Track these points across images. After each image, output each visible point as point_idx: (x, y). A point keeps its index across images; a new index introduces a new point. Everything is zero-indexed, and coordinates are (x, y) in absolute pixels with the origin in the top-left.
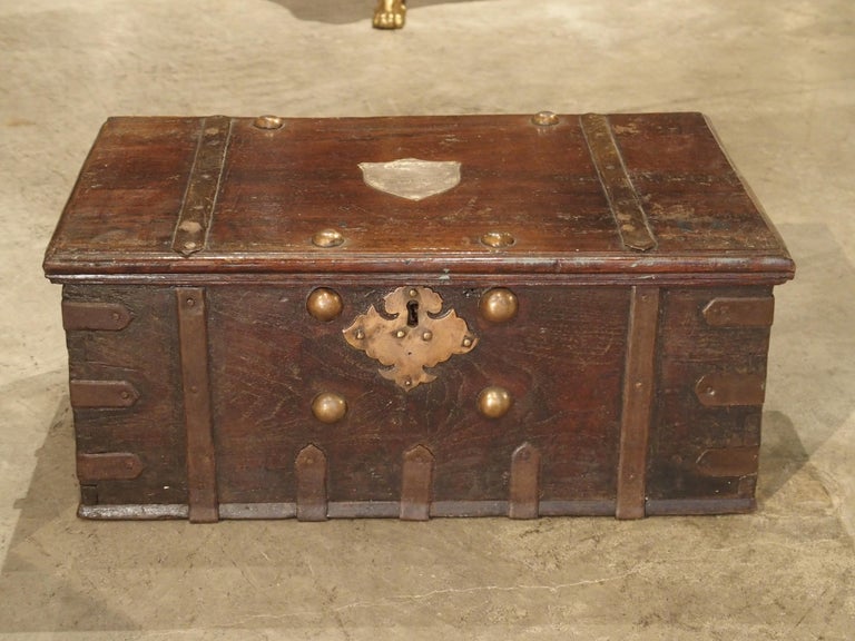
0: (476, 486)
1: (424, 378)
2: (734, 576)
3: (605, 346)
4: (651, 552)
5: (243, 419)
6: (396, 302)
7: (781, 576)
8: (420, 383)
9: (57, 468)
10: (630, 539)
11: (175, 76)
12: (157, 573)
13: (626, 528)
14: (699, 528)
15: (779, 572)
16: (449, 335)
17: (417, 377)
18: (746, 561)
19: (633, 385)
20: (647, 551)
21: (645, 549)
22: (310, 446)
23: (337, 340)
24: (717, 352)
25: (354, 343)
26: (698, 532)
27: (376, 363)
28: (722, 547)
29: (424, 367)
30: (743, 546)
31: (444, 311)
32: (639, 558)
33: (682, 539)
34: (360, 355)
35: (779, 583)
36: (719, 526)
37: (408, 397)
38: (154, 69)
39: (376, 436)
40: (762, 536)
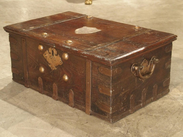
0: (64, 96)
2: (160, 106)
3: (82, 71)
5: (31, 68)
6: (50, 50)
7: (170, 106)
8: (54, 69)
9: (17, 86)
11: (41, 13)
12: (38, 105)
15: (169, 106)
16: (58, 60)
18: (162, 104)
22: (40, 77)
24: (102, 80)
25: (45, 57)
27: (48, 62)
30: (162, 101)
31: (57, 55)
34: (46, 60)
35: (169, 108)
37: (53, 72)
38: (37, 12)
39: (49, 79)
40: (166, 99)
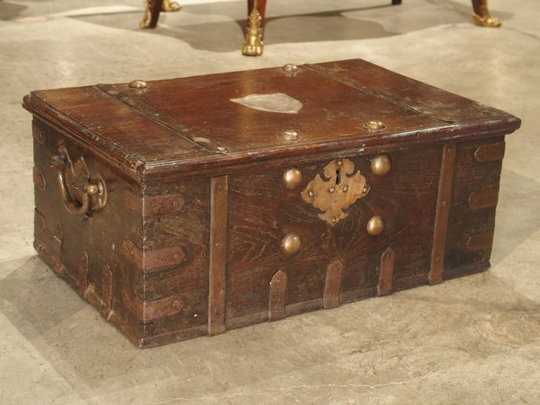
0: (362, 280)
1: (343, 216)
3: (429, 182)
4: (436, 366)
5: (243, 260)
6: (330, 170)
8: (341, 220)
9: (41, 306)
10: (423, 358)
12: (107, 371)
13: (419, 350)
14: (467, 352)
15: (522, 380)
16: (357, 187)
17: (339, 216)
18: (499, 373)
19: (441, 203)
20: (433, 365)
21: (432, 364)
22: (279, 271)
23: (298, 199)
24: (480, 177)
25: (307, 200)
26: (467, 354)
27: (318, 211)
28: (483, 364)
29: (343, 210)
30: (497, 364)
31: (355, 172)
32: (428, 369)
33: (457, 358)
34: (309, 207)
35: (522, 387)
36: (480, 351)
37: (334, 230)
39: (314, 258)
40: (509, 358)
